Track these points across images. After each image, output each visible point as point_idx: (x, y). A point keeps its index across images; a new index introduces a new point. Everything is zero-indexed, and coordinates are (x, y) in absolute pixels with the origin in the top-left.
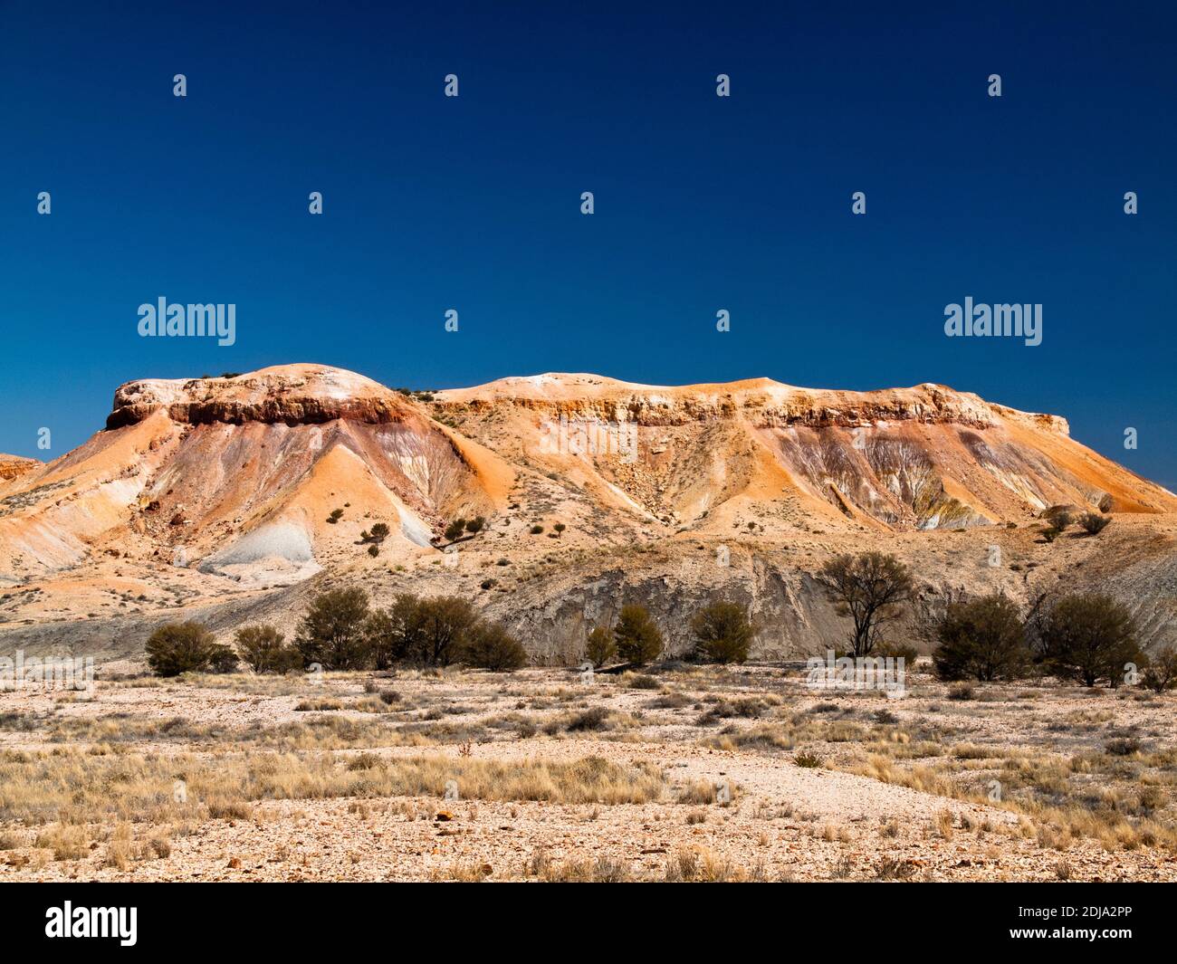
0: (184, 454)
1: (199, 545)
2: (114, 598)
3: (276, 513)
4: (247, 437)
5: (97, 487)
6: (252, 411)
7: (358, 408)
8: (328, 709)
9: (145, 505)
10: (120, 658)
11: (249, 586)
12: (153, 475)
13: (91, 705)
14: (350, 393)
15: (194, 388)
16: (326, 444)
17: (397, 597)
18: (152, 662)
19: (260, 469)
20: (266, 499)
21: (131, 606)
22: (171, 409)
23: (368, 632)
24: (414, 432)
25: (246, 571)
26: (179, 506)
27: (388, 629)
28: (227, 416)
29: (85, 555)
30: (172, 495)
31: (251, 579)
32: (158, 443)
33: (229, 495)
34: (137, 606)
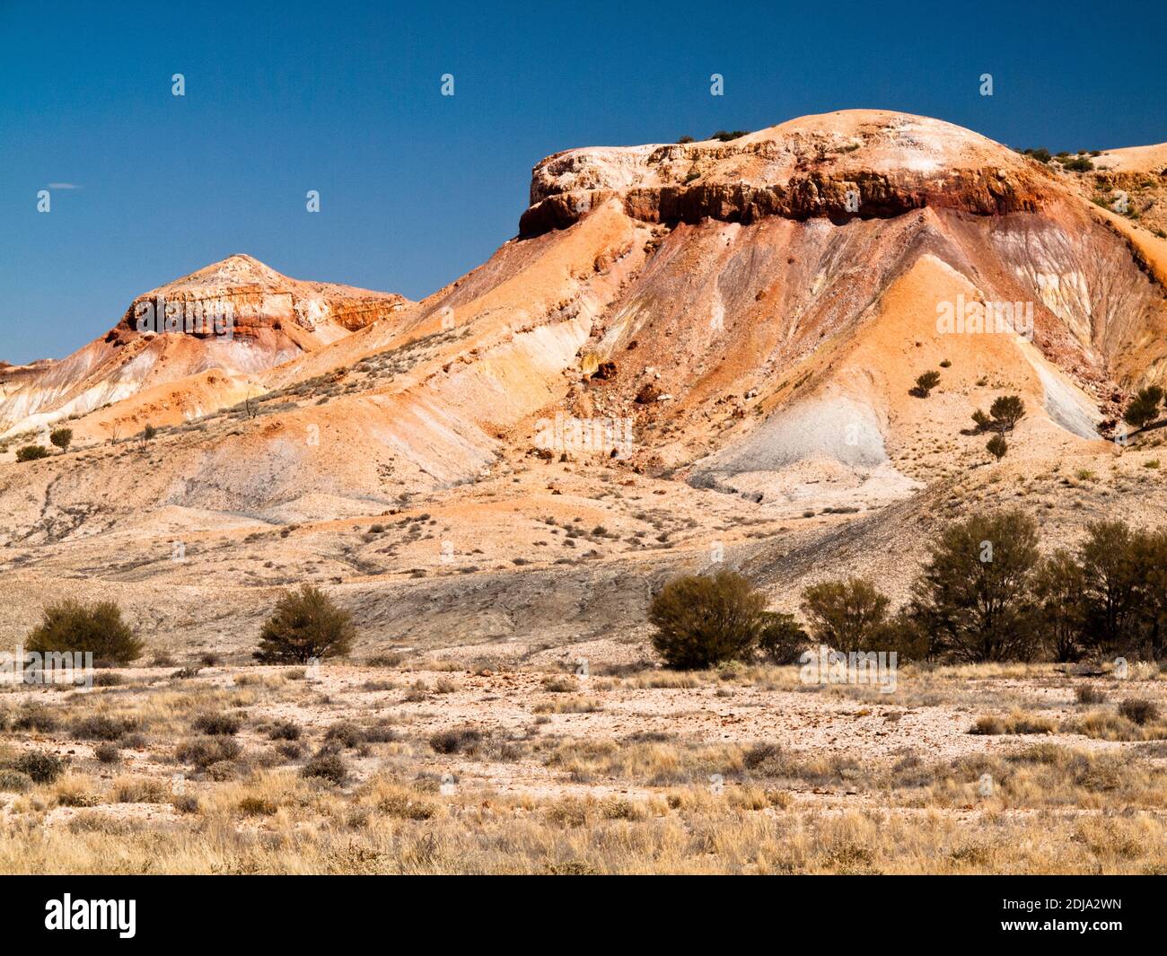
0: (654, 278)
1: (687, 439)
2: (554, 532)
3: (819, 380)
4: (763, 246)
5: (509, 339)
6: (769, 198)
7: (958, 187)
8: (1030, 732)
9: (590, 370)
10: (596, 635)
11: (779, 510)
12: (602, 317)
13: (594, 717)
14: (943, 160)
15: (666, 161)
16: (902, 254)
17: (1090, 528)
18: (659, 643)
19: (787, 301)
20: (799, 355)
21: (583, 546)
22: (629, 199)
23: (1041, 593)
24: (1061, 229)
25: (771, 484)
26: (650, 370)
27: (1076, 586)
28: (726, 208)
29: (495, 458)
30: (637, 351)
31: (782, 500)
32: (609, 258)
33: (735, 349)
34: (593, 546)
